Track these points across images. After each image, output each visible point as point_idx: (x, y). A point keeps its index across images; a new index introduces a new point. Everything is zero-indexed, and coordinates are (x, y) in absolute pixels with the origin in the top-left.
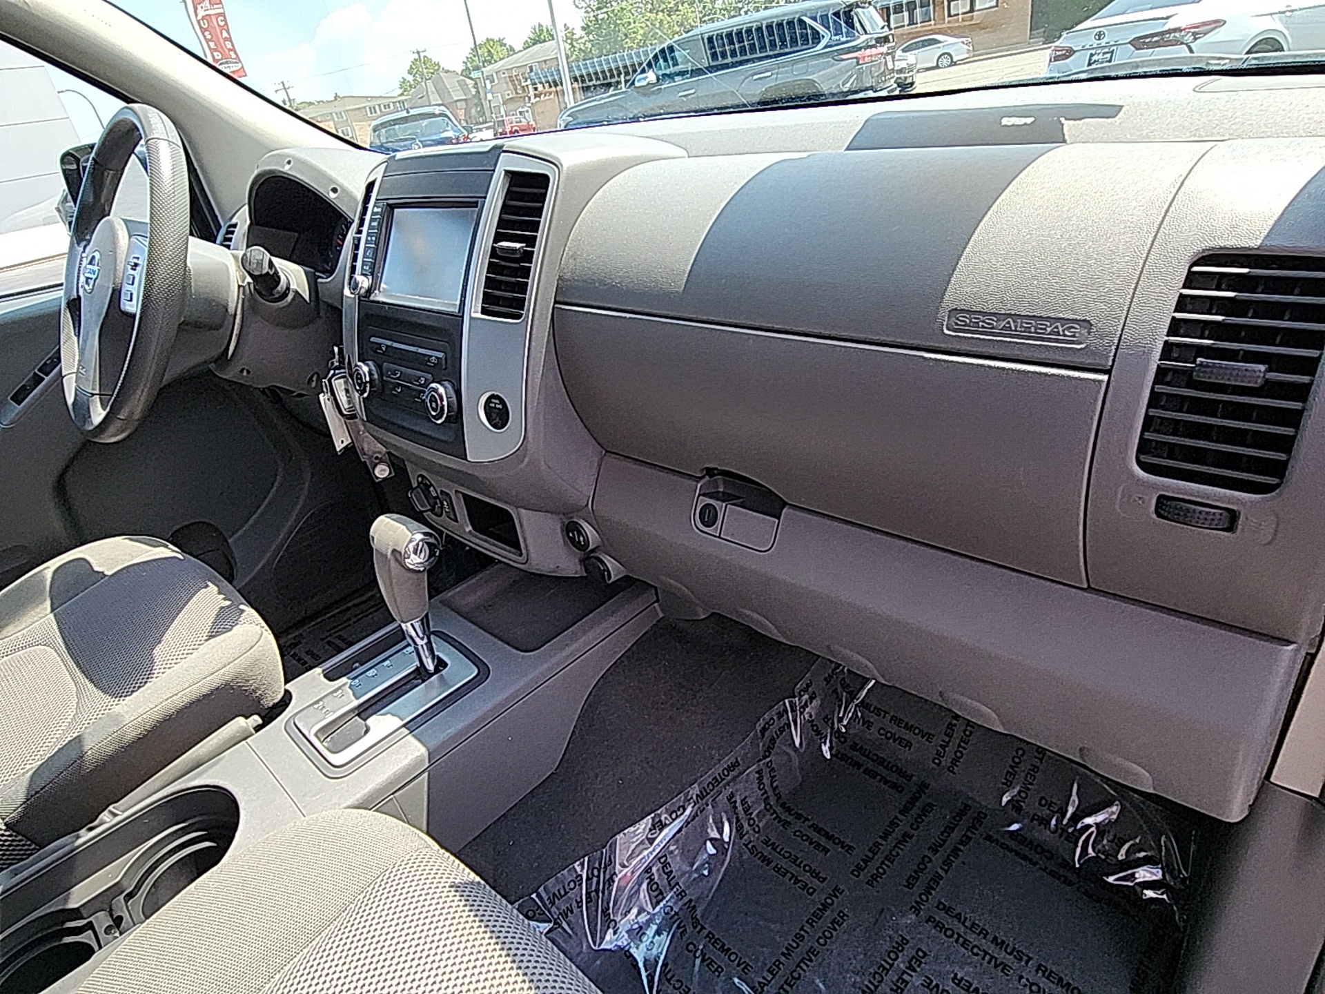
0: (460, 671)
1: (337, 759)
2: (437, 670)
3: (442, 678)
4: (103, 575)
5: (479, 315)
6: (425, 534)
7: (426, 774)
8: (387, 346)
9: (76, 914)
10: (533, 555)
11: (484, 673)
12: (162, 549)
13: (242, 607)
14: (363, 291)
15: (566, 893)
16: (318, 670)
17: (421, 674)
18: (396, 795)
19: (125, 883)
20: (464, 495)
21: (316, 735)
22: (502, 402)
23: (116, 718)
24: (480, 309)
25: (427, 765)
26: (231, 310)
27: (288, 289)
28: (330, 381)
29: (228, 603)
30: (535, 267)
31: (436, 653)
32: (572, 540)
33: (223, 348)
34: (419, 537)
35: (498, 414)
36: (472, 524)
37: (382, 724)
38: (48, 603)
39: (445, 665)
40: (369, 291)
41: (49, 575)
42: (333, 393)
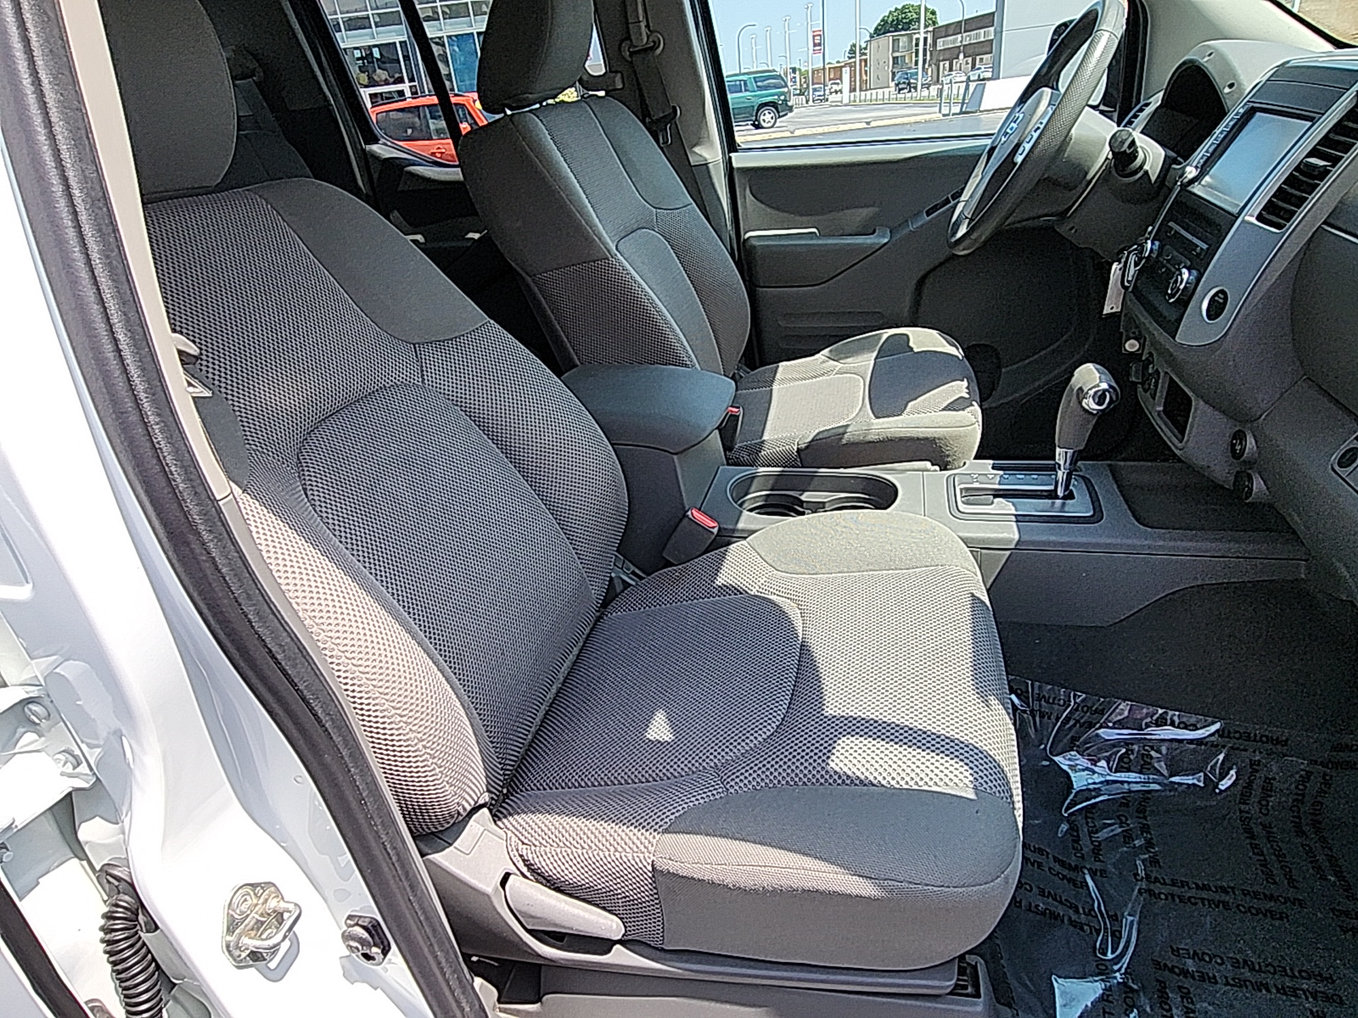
0: (1079, 506)
1: (962, 507)
2: (1065, 498)
3: (1063, 505)
4: (911, 349)
5: (1253, 220)
6: (1111, 386)
7: (1008, 553)
8: (1176, 232)
9: (801, 503)
10: (1191, 444)
11: (1097, 516)
12: (954, 349)
13: (974, 403)
14: (1186, 180)
15: (1053, 703)
16: (991, 462)
17: (1052, 495)
18: (984, 551)
19: (827, 505)
20: (1171, 378)
21: (961, 490)
22: (1226, 299)
23: (869, 424)
24: (1256, 214)
25: (1013, 547)
26: (1089, 177)
27: (1141, 167)
28: (1129, 254)
29: (967, 396)
30: (1324, 186)
31: (1071, 487)
32: (1233, 446)
33: (1066, 207)
34: (1104, 386)
35: (1216, 309)
36: (1165, 406)
37: (1005, 507)
38: (875, 354)
39: (1073, 498)
40: (1192, 181)
41: (885, 337)
42: (1125, 266)
